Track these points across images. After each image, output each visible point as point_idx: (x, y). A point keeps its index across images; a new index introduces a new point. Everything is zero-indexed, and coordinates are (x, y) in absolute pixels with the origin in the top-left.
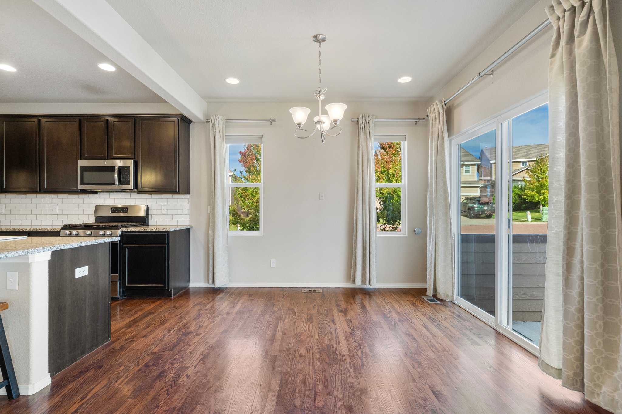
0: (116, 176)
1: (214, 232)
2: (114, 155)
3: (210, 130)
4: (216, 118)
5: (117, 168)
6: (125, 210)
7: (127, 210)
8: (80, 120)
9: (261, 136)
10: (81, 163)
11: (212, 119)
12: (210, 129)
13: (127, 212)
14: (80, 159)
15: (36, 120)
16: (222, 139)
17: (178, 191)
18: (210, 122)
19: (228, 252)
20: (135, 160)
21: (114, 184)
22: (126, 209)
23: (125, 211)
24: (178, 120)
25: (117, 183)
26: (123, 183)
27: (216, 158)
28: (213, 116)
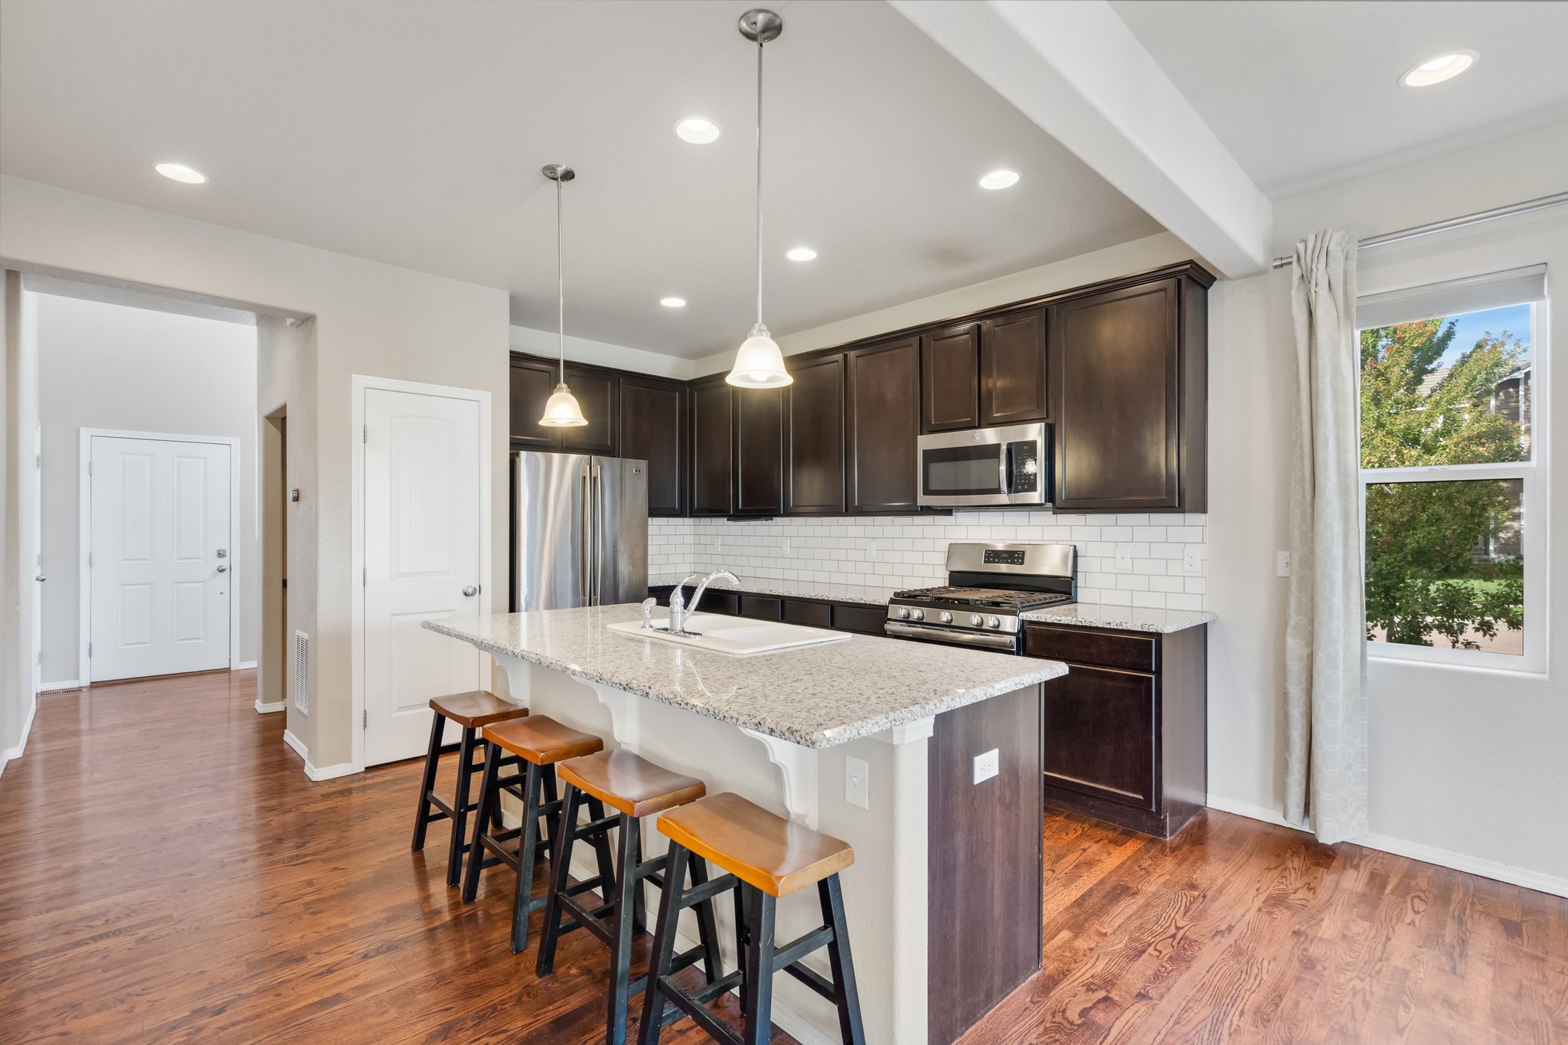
0: (1003, 468)
1: (1311, 642)
2: (996, 415)
3: (1293, 292)
4: (1318, 245)
5: (1004, 448)
6: (1018, 558)
7: (1023, 558)
8: (920, 338)
9: (1541, 269)
10: (926, 442)
11: (1302, 252)
12: (1290, 290)
13: (1022, 563)
14: (921, 434)
15: (839, 357)
16: (1342, 314)
17: (1179, 505)
18: (1291, 263)
19: (1365, 722)
20: (1049, 421)
21: (998, 491)
22: (1019, 554)
23: (1018, 561)
24: (1179, 281)
25: (1004, 487)
26: (1020, 487)
27: (1320, 385)
28: (1305, 242)
